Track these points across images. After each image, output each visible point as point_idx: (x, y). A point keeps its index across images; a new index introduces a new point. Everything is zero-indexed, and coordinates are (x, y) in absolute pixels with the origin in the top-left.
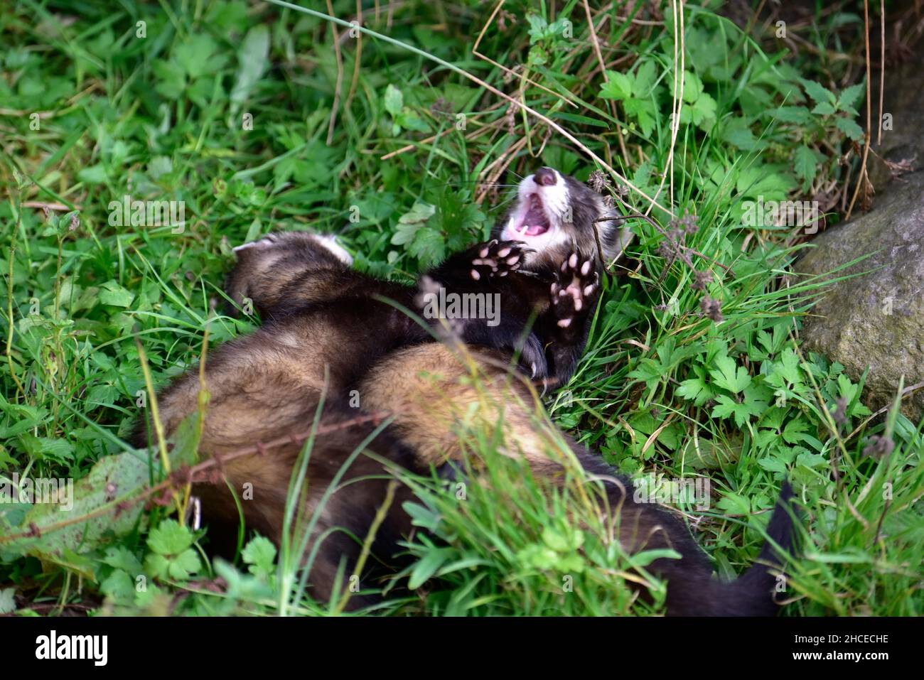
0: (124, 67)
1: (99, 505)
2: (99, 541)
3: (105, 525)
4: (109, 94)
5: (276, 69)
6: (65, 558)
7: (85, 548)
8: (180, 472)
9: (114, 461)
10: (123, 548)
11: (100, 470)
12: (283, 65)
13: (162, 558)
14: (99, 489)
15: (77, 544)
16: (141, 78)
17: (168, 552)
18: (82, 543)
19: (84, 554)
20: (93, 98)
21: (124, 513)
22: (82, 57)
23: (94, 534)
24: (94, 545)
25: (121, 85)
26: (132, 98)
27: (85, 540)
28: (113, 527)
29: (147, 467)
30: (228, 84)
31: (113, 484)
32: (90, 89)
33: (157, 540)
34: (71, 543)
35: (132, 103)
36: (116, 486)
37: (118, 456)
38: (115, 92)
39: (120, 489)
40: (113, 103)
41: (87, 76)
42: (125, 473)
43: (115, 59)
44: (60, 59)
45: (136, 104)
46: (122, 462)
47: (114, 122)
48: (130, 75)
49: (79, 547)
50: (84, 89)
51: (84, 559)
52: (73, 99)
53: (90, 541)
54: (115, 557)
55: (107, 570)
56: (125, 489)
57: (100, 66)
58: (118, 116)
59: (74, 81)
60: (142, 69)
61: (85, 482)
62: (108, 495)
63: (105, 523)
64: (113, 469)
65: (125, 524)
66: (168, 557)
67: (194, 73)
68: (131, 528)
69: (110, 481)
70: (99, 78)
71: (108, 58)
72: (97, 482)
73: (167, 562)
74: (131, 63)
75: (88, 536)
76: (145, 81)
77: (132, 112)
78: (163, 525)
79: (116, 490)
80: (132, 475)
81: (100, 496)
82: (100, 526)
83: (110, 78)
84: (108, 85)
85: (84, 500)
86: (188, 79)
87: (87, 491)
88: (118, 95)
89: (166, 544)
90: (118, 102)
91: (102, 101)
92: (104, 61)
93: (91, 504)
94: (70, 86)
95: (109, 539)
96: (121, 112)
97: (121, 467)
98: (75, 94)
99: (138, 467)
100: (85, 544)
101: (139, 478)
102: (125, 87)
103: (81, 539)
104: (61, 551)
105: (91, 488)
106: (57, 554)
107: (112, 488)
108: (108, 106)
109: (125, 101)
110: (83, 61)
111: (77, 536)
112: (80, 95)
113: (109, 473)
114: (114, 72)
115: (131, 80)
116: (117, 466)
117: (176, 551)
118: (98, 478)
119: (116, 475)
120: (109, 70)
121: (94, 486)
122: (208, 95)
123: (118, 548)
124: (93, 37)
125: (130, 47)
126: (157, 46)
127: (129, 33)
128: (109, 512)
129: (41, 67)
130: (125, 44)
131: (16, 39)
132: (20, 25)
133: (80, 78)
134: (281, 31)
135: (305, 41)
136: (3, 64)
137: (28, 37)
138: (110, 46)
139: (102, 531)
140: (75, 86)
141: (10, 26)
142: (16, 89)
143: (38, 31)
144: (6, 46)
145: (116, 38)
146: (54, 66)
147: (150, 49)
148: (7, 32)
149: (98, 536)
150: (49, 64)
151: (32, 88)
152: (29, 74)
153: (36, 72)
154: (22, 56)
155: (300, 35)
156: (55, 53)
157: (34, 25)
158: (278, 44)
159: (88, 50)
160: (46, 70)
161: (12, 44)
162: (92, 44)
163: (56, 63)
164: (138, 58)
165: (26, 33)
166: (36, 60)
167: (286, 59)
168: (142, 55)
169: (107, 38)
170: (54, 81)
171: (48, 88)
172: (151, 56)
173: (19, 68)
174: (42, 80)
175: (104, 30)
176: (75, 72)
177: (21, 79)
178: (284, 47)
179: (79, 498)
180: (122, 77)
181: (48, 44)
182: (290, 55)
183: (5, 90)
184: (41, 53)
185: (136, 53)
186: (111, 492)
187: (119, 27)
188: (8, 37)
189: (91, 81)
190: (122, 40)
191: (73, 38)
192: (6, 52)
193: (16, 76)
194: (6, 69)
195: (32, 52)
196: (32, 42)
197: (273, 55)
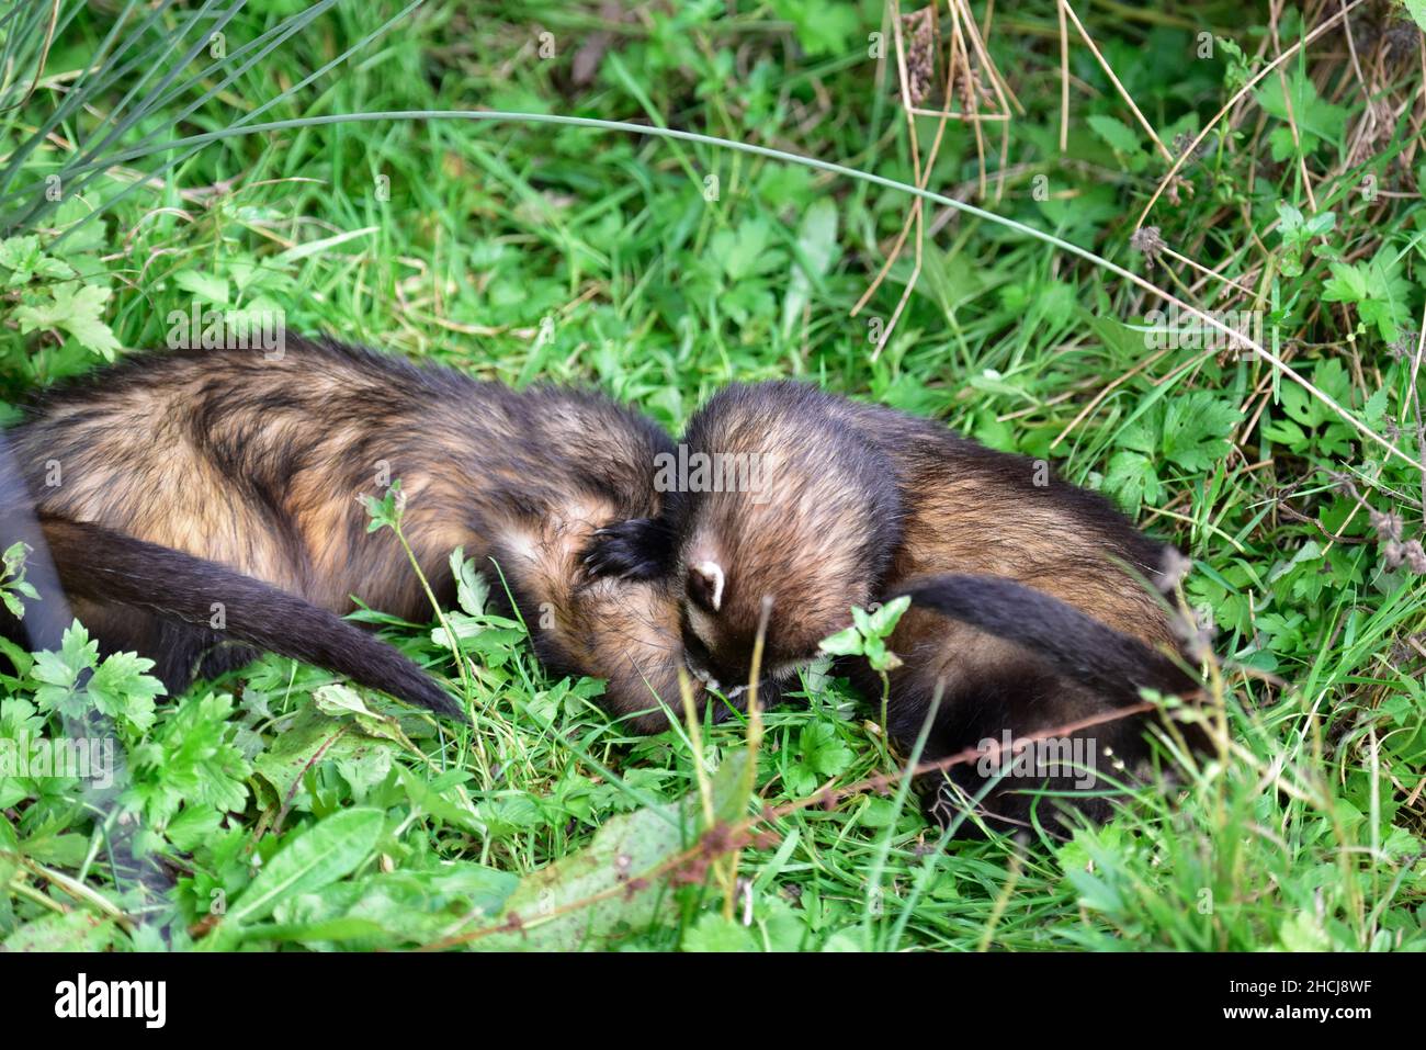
0: (636, 264)
1: (606, 887)
2: (608, 938)
3: (616, 916)
4: (615, 302)
5: (853, 264)
7: (589, 949)
8: (714, 834)
9: (626, 821)
11: (607, 837)
12: (862, 257)
14: (607, 863)
15: (579, 943)
16: (658, 278)
18: (585, 941)
20: (593, 306)
21: (637, 894)
22: (579, 251)
24: (601, 944)
25: (633, 286)
26: (647, 306)
27: (589, 937)
28: (627, 919)
29: (677, 832)
31: (624, 855)
32: (588, 295)
34: (568, 941)
35: (647, 313)
36: (631, 858)
37: (631, 816)
38: (623, 299)
39: (635, 864)
40: (621, 315)
41: (584, 277)
42: (642, 840)
43: (623, 254)
44: (546, 253)
45: (653, 316)
46: (638, 824)
47: (625, 341)
48: (643, 273)
49: (583, 947)
50: (580, 294)
52: (566, 309)
53: (595, 937)
56: (642, 863)
57: (603, 261)
58: (629, 333)
59: (567, 284)
60: (662, 266)
61: (586, 853)
62: (619, 871)
63: (616, 911)
64: (624, 834)
65: (641, 912)
67: (734, 273)
68: (649, 921)
69: (621, 851)
70: (602, 278)
71: (614, 251)
72: (603, 853)
74: (645, 257)
75: (594, 932)
76: (666, 282)
77: (647, 326)
78: (703, 921)
79: (629, 865)
80: (651, 842)
81: (607, 873)
82: (609, 917)
83: (617, 278)
84: (614, 290)
85: (585, 880)
86: (726, 279)
87: (589, 866)
88: (628, 302)
90: (629, 313)
91: (606, 311)
92: (609, 255)
93: (596, 884)
94: (560, 291)
95: (623, 934)
96: (634, 327)
97: (636, 831)
98: (566, 303)
99: (660, 830)
100: (591, 943)
101: (662, 846)
102: (638, 291)
103: (583, 935)
104: (555, 952)
105: (594, 862)
107: (623, 861)
108: (614, 318)
109: (637, 312)
110: (580, 255)
111: (577, 931)
112: (575, 303)
113: (620, 840)
114: (622, 272)
115: (644, 281)
116: (630, 828)
118: (604, 847)
119: (629, 843)
120: (615, 268)
121: (599, 859)
122: (750, 307)
124: (593, 222)
125: (645, 233)
126: (681, 233)
127: (643, 215)
128: (617, 894)
129: (521, 265)
130: (638, 230)
131: (486, 227)
132: (490, 207)
133: (575, 280)
134: (857, 209)
135: (890, 223)
136: (468, 262)
137: (503, 224)
138: (617, 234)
139: (612, 923)
140: (569, 291)
141: (477, 209)
142: (486, 298)
143: (517, 216)
144: (471, 236)
145: (625, 223)
146: (539, 263)
147: (672, 236)
148: (474, 217)
149: (607, 932)
150: (532, 260)
151: (508, 296)
152: (504, 276)
153: (514, 272)
154: (494, 251)
155: (885, 214)
156: (541, 246)
157: (511, 206)
158: (852, 227)
159: (586, 241)
160: (527, 271)
161: (481, 233)
162: (592, 232)
163: (543, 259)
164: (656, 251)
165: (501, 217)
166: (513, 255)
167: (864, 248)
168: (661, 247)
169: (613, 223)
170: (539, 285)
171: (531, 295)
172: (673, 246)
173: (489, 268)
174: (522, 284)
175: (608, 212)
176: (567, 270)
177: (493, 283)
178: (861, 230)
179: (578, 877)
180: (633, 276)
181: (531, 232)
182: (870, 242)
183: (471, 299)
184: (520, 246)
185: (652, 243)
186: (624, 868)
187: (630, 208)
188: (476, 224)
189: (591, 283)
190: (634, 225)
191: (565, 223)
192: (471, 245)
193: (486, 279)
194: (474, 270)
195: (508, 245)
196: (510, 230)
197: (847, 243)
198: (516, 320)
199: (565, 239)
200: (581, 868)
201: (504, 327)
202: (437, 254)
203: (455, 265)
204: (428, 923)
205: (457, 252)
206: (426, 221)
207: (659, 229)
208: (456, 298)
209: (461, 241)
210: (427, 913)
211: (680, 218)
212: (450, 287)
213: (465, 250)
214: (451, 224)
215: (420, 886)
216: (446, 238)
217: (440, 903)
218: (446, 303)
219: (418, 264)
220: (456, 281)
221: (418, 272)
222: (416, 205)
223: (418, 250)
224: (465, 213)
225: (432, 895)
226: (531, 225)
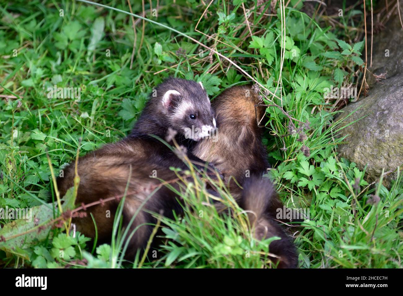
0: (41, 36)
1: (31, 228)
2: (31, 243)
3: (34, 236)
4: (35, 47)
5: (108, 36)
6: (16, 251)
7: (25, 247)
8: (66, 213)
9: (38, 208)
10: (42, 247)
12: (111, 34)
13: (59, 250)
15: (22, 245)
16: (49, 40)
17: (61, 248)
19: (25, 249)
20: (27, 49)
21: (42, 231)
22: (22, 32)
23: (29, 240)
24: (29, 245)
25: (40, 44)
26: (44, 49)
27: (25, 243)
28: (37, 237)
29: (52, 211)
30: (87, 43)
31: (37, 218)
32: (26, 45)
33: (56, 242)
34: (19, 244)
35: (44, 51)
36: (39, 219)
37: (40, 207)
38: (37, 47)
39: (41, 221)
40: (36, 52)
41: (24, 40)
42: (43, 214)
43: (37, 32)
44: (12, 32)
45: (46, 52)
46: (41, 209)
47: (37, 60)
48: (44, 39)
50: (23, 45)
51: (25, 251)
52: (18, 50)
53: (27, 243)
54: (38, 250)
55: (35, 256)
56: (43, 221)
57: (30, 35)
58: (38, 57)
59: (19, 42)
60: (49, 36)
62: (35, 223)
63: (34, 235)
64: (37, 212)
65: (43, 236)
66: (61, 250)
67: (71, 38)
68: (45, 238)
70: (30, 41)
71: (34, 32)
74: (44, 34)
75: (26, 241)
76: (50, 42)
77: (44, 55)
78: (59, 235)
79: (39, 221)
80: (46, 215)
81: (31, 224)
82: (32, 237)
83: (35, 40)
84: (34, 44)
85: (25, 226)
86: (69, 41)
88: (39, 48)
89: (61, 244)
90: (39, 51)
91: (31, 51)
92: (32, 33)
93: (28, 227)
94: (17, 44)
95: (36, 242)
96: (40, 55)
97: (41, 211)
98: (19, 48)
99: (48, 211)
100: (25, 245)
101: (49, 216)
102: (41, 44)
103: (23, 243)
104: (15, 248)
106: (13, 249)
107: (37, 220)
108: (34, 53)
109: (41, 51)
111: (22, 241)
112: (22, 48)
113: (36, 214)
114: (36, 38)
115: (44, 41)
116: (39, 210)
117: (65, 247)
119: (39, 215)
120: (34, 37)
122: (77, 48)
123: (40, 246)
124: (27, 23)
125: (44, 26)
126: (56, 26)
127: (43, 21)
128: (35, 231)
129: (5, 36)
130: (41, 26)
133: (22, 41)
134: (110, 19)
135: (120, 24)
138: (35, 27)
139: (33, 239)
140: (20, 44)
143: (3, 20)
145: (37, 23)
147: (52, 27)
149: (31, 241)
150: (8, 34)
151: (1, 45)
153: (2, 38)
155: (118, 21)
156: (11, 30)
157: (1, 18)
158: (108, 25)
159: (25, 29)
160: (7, 38)
162: (27, 26)
163: (11, 34)
164: (47, 32)
167: (112, 32)
168: (49, 31)
169: (33, 23)
170: (10, 42)
171: (8, 45)
172: (53, 31)
174: (5, 42)
175: (32, 20)
176: (19, 38)
178: (111, 26)
179: (22, 225)
180: (40, 40)
181: (7, 26)
182: (114, 30)
184: (4, 30)
185: (46, 29)
186: (37, 222)
187: (38, 19)
189: (27, 42)
190: (40, 24)
191: (18, 23)
196: (1, 25)
197: (106, 30)
198: (3, 53)
199: (18, 28)
200: (23, 222)
207: (48, 25)
211: (55, 22)
226: (7, 23)
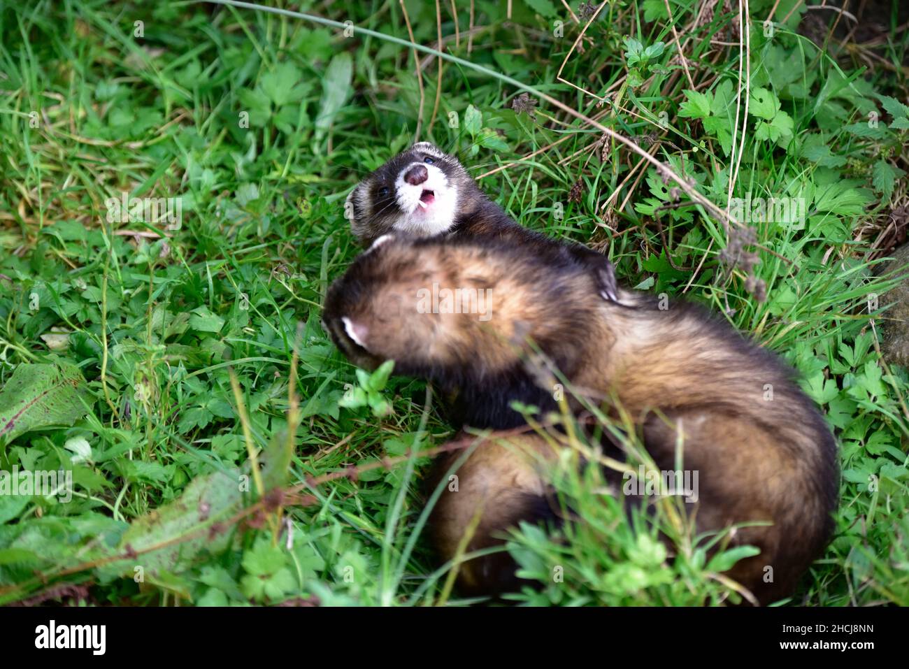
0: (211, 97)
1: (192, 525)
2: (194, 560)
4: (197, 122)
5: (360, 95)
6: (160, 579)
7: (181, 568)
8: (272, 494)
9: (207, 480)
10: (218, 567)
11: (193, 491)
12: (367, 91)
13: (257, 579)
14: (193, 509)
15: (173, 564)
16: (228, 107)
17: (262, 572)
18: (177, 562)
19: (180, 574)
20: (181, 127)
21: (218, 535)
22: (170, 88)
23: (189, 553)
24: (189, 564)
25: (209, 114)
26: (219, 126)
27: (181, 560)
28: (207, 546)
30: (313, 111)
31: (206, 504)
32: (178, 119)
33: (252, 562)
34: (167, 562)
35: (219, 131)
36: (209, 505)
37: (211, 476)
38: (202, 122)
39: (213, 508)
40: (201, 133)
41: (174, 107)
42: (218, 493)
43: (202, 90)
44: (148, 89)
45: (224, 132)
46: (214, 482)
47: (202, 150)
48: (217, 103)
49: (175, 567)
50: (172, 119)
51: (180, 579)
52: (162, 129)
53: (185, 560)
54: (210, 575)
55: (203, 588)
56: (217, 509)
57: (188, 96)
58: (207, 145)
59: (163, 111)
60: (229, 98)
61: (179, 502)
62: (201, 514)
63: (200, 543)
64: (205, 489)
65: (220, 543)
66: (263, 577)
67: (279, 102)
68: (225, 547)
69: (203, 501)
70: (187, 107)
71: (195, 88)
72: (190, 502)
73: (261, 583)
74: (218, 93)
75: (183, 556)
76: (232, 109)
77: (219, 140)
78: (256, 545)
79: (209, 511)
80: (224, 494)
81: (193, 515)
82: (194, 545)
83: (198, 107)
84: (195, 115)
85: (178, 520)
86: (273, 106)
87: (181, 511)
88: (206, 124)
89: (261, 565)
90: (206, 131)
91: (190, 130)
92: (191, 91)
93: (185, 523)
94: (159, 115)
95: (204, 558)
96: (209, 141)
97: (214, 487)
98: (163, 125)
99: (230, 487)
100: (181, 563)
101: (231, 499)
102: (212, 116)
103: (176, 558)
104: (157, 571)
105: (184, 508)
106: (154, 574)
107: (205, 508)
108: (196, 135)
109: (212, 130)
110: (171, 91)
111: (173, 556)
112: (168, 125)
113: (202, 493)
114: (201, 102)
115: (218, 109)
116: (209, 485)
117: (270, 571)
118: (191, 498)
119: (209, 495)
120: (196, 100)
121: (188, 506)
122: (293, 122)
123: (213, 566)
124: (179, 68)
125: (217, 76)
126: (243, 75)
127: (216, 63)
128: (202, 531)
129: (130, 98)
130: (212, 74)
131: (105, 71)
132: (109, 58)
133: (168, 108)
134: (364, 57)
135: (387, 68)
136: (93, 96)
137: (117, 69)
138: (197, 77)
139: (197, 550)
140: (164, 116)
141: (99, 59)
142: (106, 120)
143: (126, 63)
144: (95, 78)
145: (203, 69)
146: (143, 97)
147: (236, 78)
148: (97, 65)
149: (193, 556)
150: (138, 95)
151: (121, 119)
152: (118, 105)
153: (125, 103)
154: (111, 88)
155: (382, 62)
156: (144, 85)
157: (123, 57)
158: (361, 71)
159: (176, 81)
160: (135, 102)
161: (102, 76)
162: (178, 75)
163: (145, 94)
164: (225, 88)
165: (116, 65)
166: (125, 91)
167: (370, 86)
168: (228, 84)
169: (194, 69)
170: (143, 112)
171: (137, 118)
172: (236, 85)
173: (108, 100)
174: (131, 111)
175: (191, 61)
176: (163, 102)
177: (111, 109)
178: (367, 73)
179: (174, 519)
180: (209, 107)
181: (137, 75)
182: (373, 81)
183: (95, 121)
184: (130, 85)
185: (222, 82)
186: (204, 512)
187: (205, 59)
188: (97, 69)
189: (179, 111)
190: (209, 70)
191: (161, 69)
192: (96, 84)
193: (107, 107)
194: (96, 101)
195: (121, 84)
196: (121, 74)
197: (357, 81)
198: (128, 136)
199: (161, 80)
200: (174, 512)
201: (120, 140)
202: (71, 91)
203: (84, 97)
204: (68, 552)
205: (85, 89)
206: (63, 68)
207: (228, 72)
208: (85, 120)
209: (88, 81)
210: (67, 545)
211: (243, 65)
212: (81, 113)
213: (91, 87)
214: (81, 69)
215: (62, 526)
216: (78, 79)
217: (76, 538)
218: (78, 124)
219: (58, 97)
220: (84, 108)
221: (58, 103)
222: (57, 57)
223: (57, 87)
224: (90, 62)
225: (71, 532)
226: (136, 70)
